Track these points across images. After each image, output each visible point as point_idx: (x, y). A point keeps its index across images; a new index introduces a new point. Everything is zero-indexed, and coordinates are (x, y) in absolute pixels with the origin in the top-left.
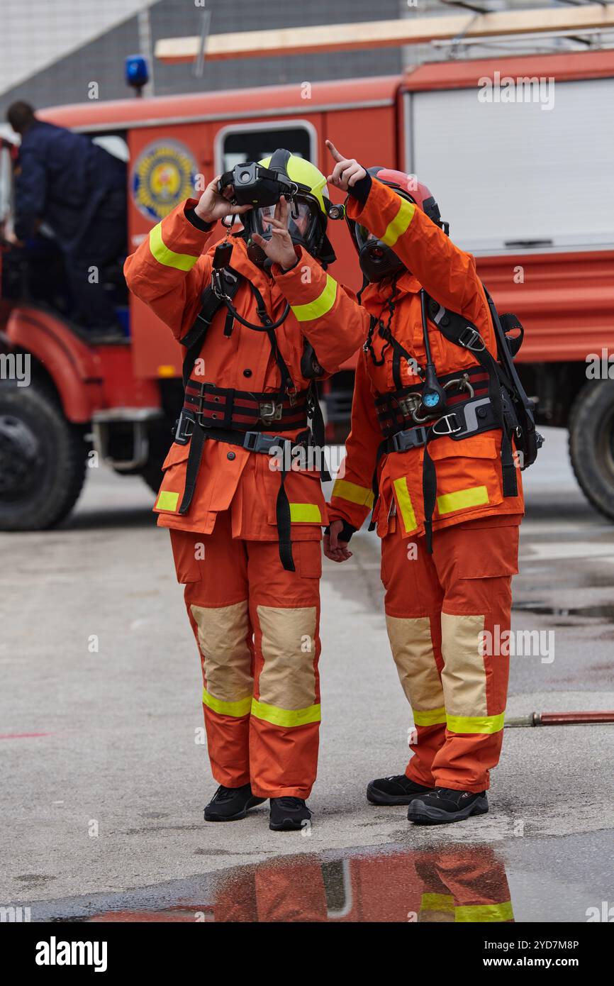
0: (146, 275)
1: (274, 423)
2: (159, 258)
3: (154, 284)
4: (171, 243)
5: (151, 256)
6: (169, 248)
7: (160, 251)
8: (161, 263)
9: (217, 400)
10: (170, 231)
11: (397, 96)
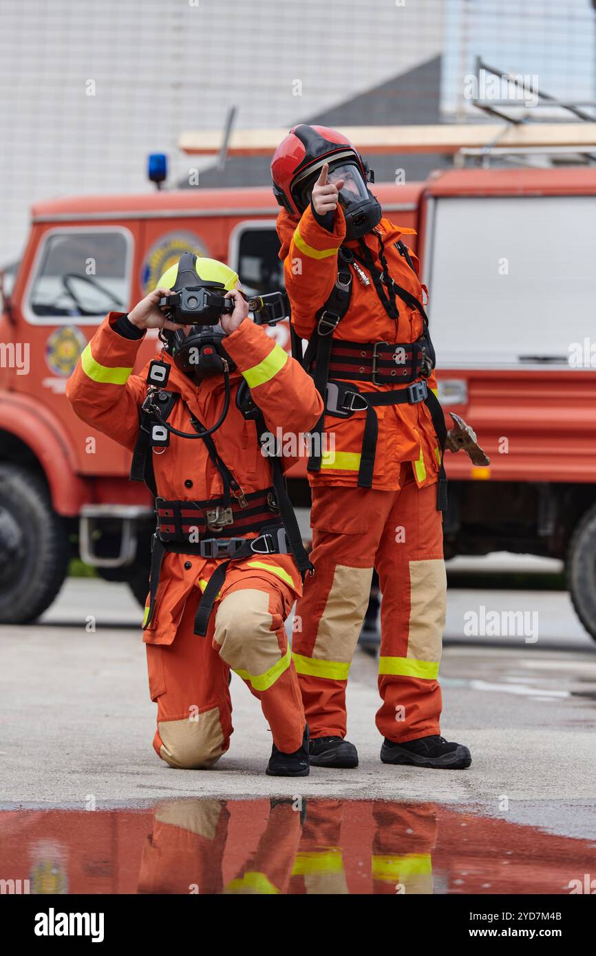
0: (84, 397)
1: (226, 528)
2: (93, 376)
3: (94, 404)
4: (102, 358)
5: (85, 377)
6: (101, 364)
7: (93, 369)
8: (97, 381)
9: (167, 513)
10: (97, 347)
11: (421, 200)
